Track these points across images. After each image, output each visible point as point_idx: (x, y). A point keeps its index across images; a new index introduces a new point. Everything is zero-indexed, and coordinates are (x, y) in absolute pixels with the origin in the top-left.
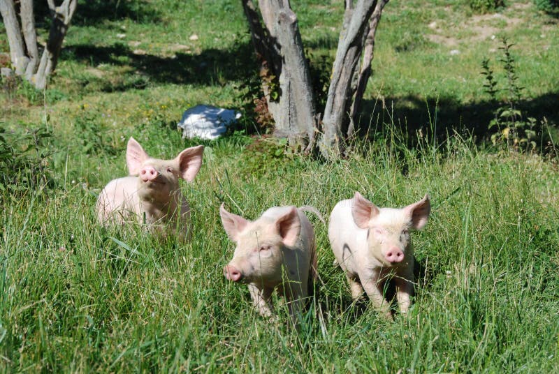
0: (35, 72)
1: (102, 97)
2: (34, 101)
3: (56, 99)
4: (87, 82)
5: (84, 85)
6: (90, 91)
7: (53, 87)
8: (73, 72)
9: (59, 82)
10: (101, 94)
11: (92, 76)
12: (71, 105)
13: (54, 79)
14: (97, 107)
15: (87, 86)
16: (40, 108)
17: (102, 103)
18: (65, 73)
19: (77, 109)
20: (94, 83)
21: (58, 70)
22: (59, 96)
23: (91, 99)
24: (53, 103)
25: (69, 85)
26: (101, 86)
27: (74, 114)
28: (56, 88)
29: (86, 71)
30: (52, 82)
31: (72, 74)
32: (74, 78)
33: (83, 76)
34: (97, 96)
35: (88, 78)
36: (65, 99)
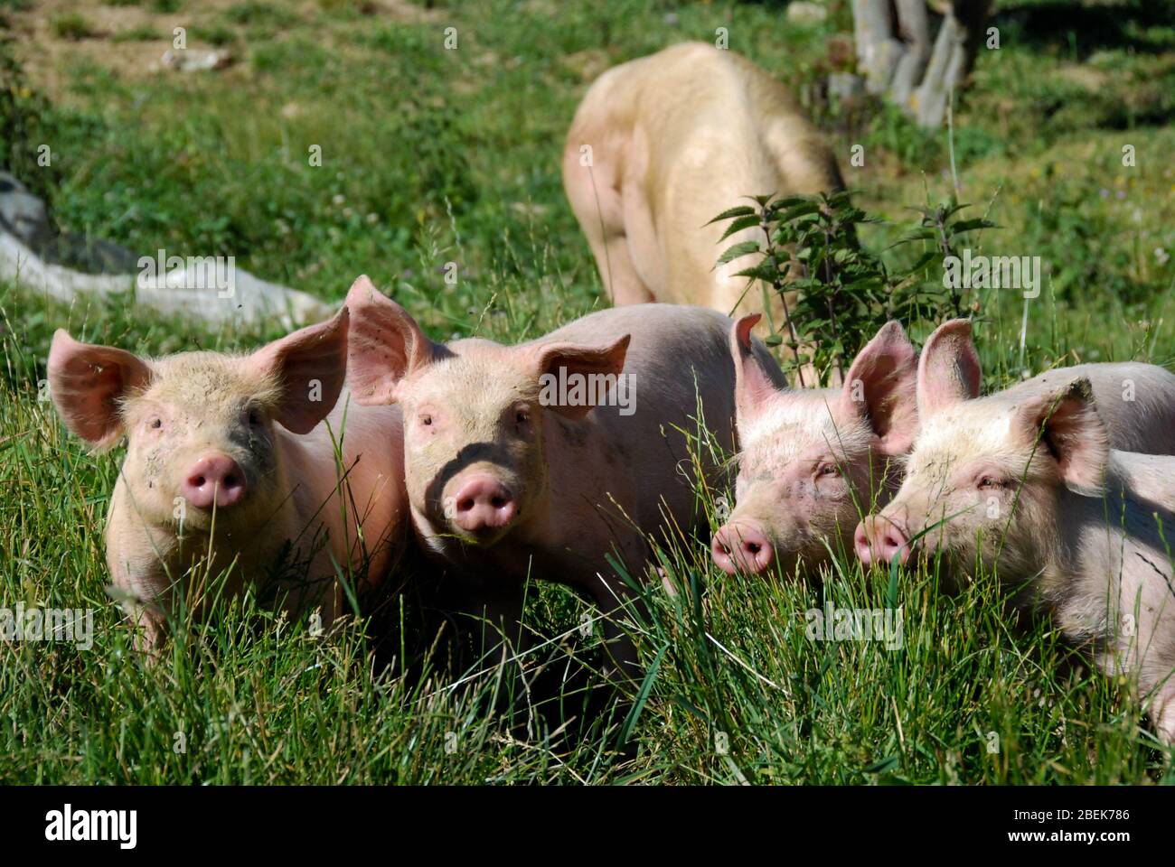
0: (918, 80)
1: (1100, 144)
2: (915, 160)
3: (972, 152)
4: (1059, 105)
5: (1049, 112)
6: (1067, 128)
7: (964, 120)
8: (1020, 76)
9: (981, 108)
10: (1097, 135)
11: (1073, 89)
12: (1013, 167)
13: (968, 98)
14: (1084, 172)
15: (1059, 117)
16: (930, 180)
17: (1099, 160)
18: (996, 83)
19: (1032, 180)
20: (1077, 106)
21: (980, 76)
22: (979, 145)
23: (1069, 151)
24: (965, 164)
25: (1008, 114)
26: (1096, 115)
27: (1023, 192)
28: (974, 123)
29: (1055, 75)
30: (961, 106)
31: (1015, 85)
32: (1021, 95)
33: (1046, 87)
34: (1086, 140)
35: (1060, 92)
36: (997, 151)
